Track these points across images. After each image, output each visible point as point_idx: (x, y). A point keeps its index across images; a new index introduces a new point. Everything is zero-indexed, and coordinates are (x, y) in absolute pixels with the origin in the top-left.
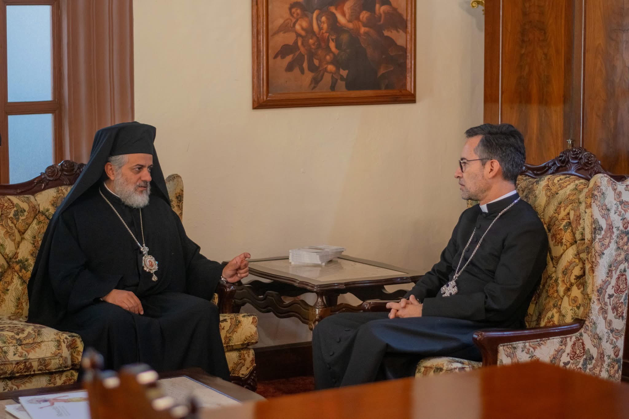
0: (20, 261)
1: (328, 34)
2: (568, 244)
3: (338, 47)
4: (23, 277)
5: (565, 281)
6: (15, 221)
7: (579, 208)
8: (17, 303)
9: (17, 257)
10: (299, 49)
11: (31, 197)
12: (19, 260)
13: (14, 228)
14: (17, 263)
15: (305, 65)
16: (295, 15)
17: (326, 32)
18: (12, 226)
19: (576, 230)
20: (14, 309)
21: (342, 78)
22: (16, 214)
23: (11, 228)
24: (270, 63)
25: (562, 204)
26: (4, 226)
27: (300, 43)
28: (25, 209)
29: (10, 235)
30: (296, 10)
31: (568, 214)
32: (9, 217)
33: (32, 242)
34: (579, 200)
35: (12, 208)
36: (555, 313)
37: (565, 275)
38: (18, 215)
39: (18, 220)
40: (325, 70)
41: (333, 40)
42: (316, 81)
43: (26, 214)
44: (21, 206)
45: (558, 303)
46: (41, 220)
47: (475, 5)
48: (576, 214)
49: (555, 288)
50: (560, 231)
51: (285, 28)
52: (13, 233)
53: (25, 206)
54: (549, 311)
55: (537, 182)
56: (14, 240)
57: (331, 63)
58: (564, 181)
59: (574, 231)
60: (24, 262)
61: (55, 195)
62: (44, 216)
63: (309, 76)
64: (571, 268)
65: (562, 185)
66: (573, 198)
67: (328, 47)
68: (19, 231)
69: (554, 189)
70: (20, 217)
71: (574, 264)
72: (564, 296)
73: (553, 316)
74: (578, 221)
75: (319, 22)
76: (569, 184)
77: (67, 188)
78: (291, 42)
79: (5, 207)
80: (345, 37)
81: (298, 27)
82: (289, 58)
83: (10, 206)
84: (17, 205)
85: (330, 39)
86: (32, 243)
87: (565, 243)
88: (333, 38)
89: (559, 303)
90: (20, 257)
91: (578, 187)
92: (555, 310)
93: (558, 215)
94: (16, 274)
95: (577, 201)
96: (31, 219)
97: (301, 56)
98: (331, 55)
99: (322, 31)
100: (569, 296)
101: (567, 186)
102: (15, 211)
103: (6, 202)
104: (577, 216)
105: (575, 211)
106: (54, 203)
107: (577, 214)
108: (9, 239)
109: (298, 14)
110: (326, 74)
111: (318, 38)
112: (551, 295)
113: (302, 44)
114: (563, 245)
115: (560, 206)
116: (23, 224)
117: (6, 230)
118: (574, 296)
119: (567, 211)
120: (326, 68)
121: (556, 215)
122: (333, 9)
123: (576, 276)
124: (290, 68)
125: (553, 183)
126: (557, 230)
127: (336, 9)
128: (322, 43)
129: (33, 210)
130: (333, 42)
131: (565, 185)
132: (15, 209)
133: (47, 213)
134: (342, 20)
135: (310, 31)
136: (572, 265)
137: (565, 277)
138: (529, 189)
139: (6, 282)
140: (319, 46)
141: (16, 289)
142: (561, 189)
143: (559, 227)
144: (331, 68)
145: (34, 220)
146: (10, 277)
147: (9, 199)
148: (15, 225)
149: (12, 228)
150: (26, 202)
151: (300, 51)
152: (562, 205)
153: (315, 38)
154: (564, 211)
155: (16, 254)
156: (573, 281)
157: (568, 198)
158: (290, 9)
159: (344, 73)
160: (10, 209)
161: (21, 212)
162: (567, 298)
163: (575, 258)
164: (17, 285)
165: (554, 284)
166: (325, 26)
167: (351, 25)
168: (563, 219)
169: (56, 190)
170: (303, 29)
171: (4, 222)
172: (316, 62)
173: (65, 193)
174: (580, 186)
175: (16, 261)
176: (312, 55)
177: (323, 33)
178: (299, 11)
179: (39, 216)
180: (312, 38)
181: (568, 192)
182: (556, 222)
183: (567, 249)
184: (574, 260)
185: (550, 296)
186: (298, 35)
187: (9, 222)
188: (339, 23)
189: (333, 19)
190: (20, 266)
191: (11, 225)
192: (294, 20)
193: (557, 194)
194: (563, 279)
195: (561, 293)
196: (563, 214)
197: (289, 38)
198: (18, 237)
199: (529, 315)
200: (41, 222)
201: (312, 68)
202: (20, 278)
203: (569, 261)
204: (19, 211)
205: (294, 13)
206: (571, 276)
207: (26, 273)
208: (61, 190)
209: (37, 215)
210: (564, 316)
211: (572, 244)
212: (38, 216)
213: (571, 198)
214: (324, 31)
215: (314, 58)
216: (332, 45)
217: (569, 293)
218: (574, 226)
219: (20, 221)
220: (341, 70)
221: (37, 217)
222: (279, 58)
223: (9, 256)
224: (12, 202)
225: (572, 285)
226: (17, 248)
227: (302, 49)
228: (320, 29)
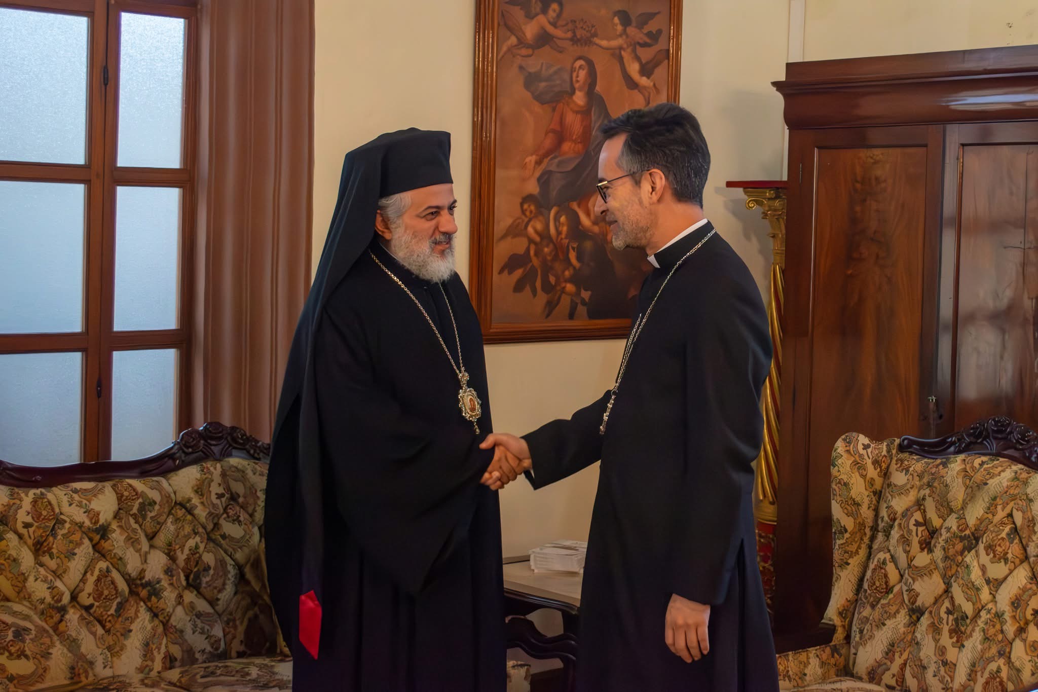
0: (149, 584)
1: (567, 241)
2: (1017, 561)
3: (579, 258)
4: (153, 608)
5: (1017, 618)
6: (140, 520)
7: (1031, 509)
8: (145, 651)
9: (144, 577)
10: (531, 261)
11: (162, 480)
12: (146, 581)
13: (139, 531)
14: (144, 586)
15: (538, 284)
16: (528, 213)
17: (566, 238)
18: (136, 529)
19: (1029, 541)
20: (140, 661)
21: (584, 303)
22: (142, 508)
23: (134, 531)
24: (493, 279)
25: (998, 499)
26: (124, 529)
27: (532, 252)
28: (155, 499)
29: (133, 542)
30: (529, 206)
31: (1010, 515)
32: (131, 513)
33: (166, 551)
34: (1027, 496)
35: (135, 499)
36: (1002, 667)
37: (1016, 608)
38: (144, 510)
39: (144, 518)
40: (563, 290)
41: (573, 249)
42: (551, 306)
43: (157, 507)
44: (150, 496)
45: (1005, 649)
46: (178, 517)
47: (753, 205)
48: (1026, 517)
49: (998, 627)
50: (1001, 541)
51: (515, 231)
52: (138, 539)
53: (155, 495)
54: (992, 661)
55: (945, 465)
56: (138, 551)
57: (570, 280)
58: (993, 466)
59: (1024, 543)
60: (154, 585)
61: (198, 476)
62: (183, 510)
63: (542, 298)
64: (1025, 597)
65: (991, 471)
66: (1016, 492)
67: (568, 260)
68: (147, 536)
69: (978, 477)
70: (149, 513)
71: (1030, 592)
72: (1014, 640)
73: (999, 670)
74: (1031, 528)
75: (557, 223)
76: (1003, 471)
77: (216, 465)
78: (521, 250)
79: (124, 498)
80: (588, 245)
81: (530, 230)
82: (518, 273)
83: (133, 496)
84: (143, 495)
85: (570, 247)
86: (166, 554)
87: (1013, 560)
88: (575, 246)
89: (1008, 650)
90: (148, 576)
91: (1019, 476)
92: (1001, 662)
93: (993, 515)
94: (142, 604)
95: (1025, 498)
96: (165, 516)
97: (533, 270)
98: (571, 269)
99: (560, 237)
100: (1024, 641)
101: (1000, 473)
102: (140, 504)
103: (126, 490)
104: (1029, 521)
105: (1023, 512)
106: (198, 488)
107: (1028, 518)
108: (131, 549)
109: (531, 212)
110: (564, 296)
111: (555, 245)
112: (991, 636)
113: (536, 254)
114: (1009, 562)
115: (995, 502)
116: (152, 524)
117: (127, 534)
118: (1033, 640)
119: (1008, 510)
120: (564, 288)
121: (990, 516)
122: (574, 205)
123: (1033, 610)
124: (518, 287)
125: (973, 467)
126: (995, 538)
127: (579, 206)
128: (560, 252)
129: (168, 502)
130: (574, 251)
131: (996, 472)
132: (140, 500)
133: (188, 505)
134: (585, 221)
135: (544, 235)
136: (1027, 593)
137: (1016, 612)
138: (933, 474)
139: (127, 619)
140: (556, 257)
141: (143, 628)
142: (991, 478)
143: (999, 535)
144: (570, 287)
145: (168, 516)
146: (133, 610)
147: (131, 486)
148: (140, 526)
149: (136, 531)
150: (156, 489)
151: (531, 264)
152: (999, 501)
153: (551, 246)
154: (1003, 511)
155: (143, 571)
156: (1029, 617)
157: (1007, 491)
158: (522, 204)
159: (586, 295)
160: (133, 500)
161: (150, 504)
162: (1022, 643)
163: (1031, 583)
164: (144, 622)
165: (995, 620)
166: (565, 229)
167: (596, 229)
168: (1003, 523)
169: (199, 469)
170: (536, 231)
171: (123, 521)
172: (552, 280)
173: (213, 473)
174: (1021, 474)
175: (142, 584)
176: (547, 268)
177: (562, 239)
178: (532, 208)
179: (176, 509)
180: (547, 246)
181: (1005, 484)
182: (989, 526)
183: (1015, 568)
184: (1029, 586)
185: (991, 638)
186: (531, 241)
187: (132, 521)
188: (583, 226)
189: (575, 220)
190: (149, 591)
191: (136, 526)
192: (526, 220)
193: (986, 484)
194: (1014, 614)
195: (1010, 635)
196: (1001, 514)
197: (519, 245)
198: (145, 545)
199: (950, 664)
200: (178, 519)
201: (548, 288)
202: (148, 611)
203: (1021, 587)
204: (147, 504)
205: (526, 210)
206: (1026, 610)
207: (158, 601)
208: (207, 468)
209: (172, 509)
210: (1018, 671)
211: (1022, 562)
212: (174, 509)
213: (1012, 491)
214: (563, 236)
215: (550, 275)
216: (572, 256)
217: (1024, 636)
218: (1024, 534)
219: (148, 519)
220: (583, 291)
221: (173, 511)
222: (506, 272)
223: (132, 575)
224: (134, 490)
225: (1027, 623)
226: (143, 562)
227: (536, 262)
228: (559, 233)
